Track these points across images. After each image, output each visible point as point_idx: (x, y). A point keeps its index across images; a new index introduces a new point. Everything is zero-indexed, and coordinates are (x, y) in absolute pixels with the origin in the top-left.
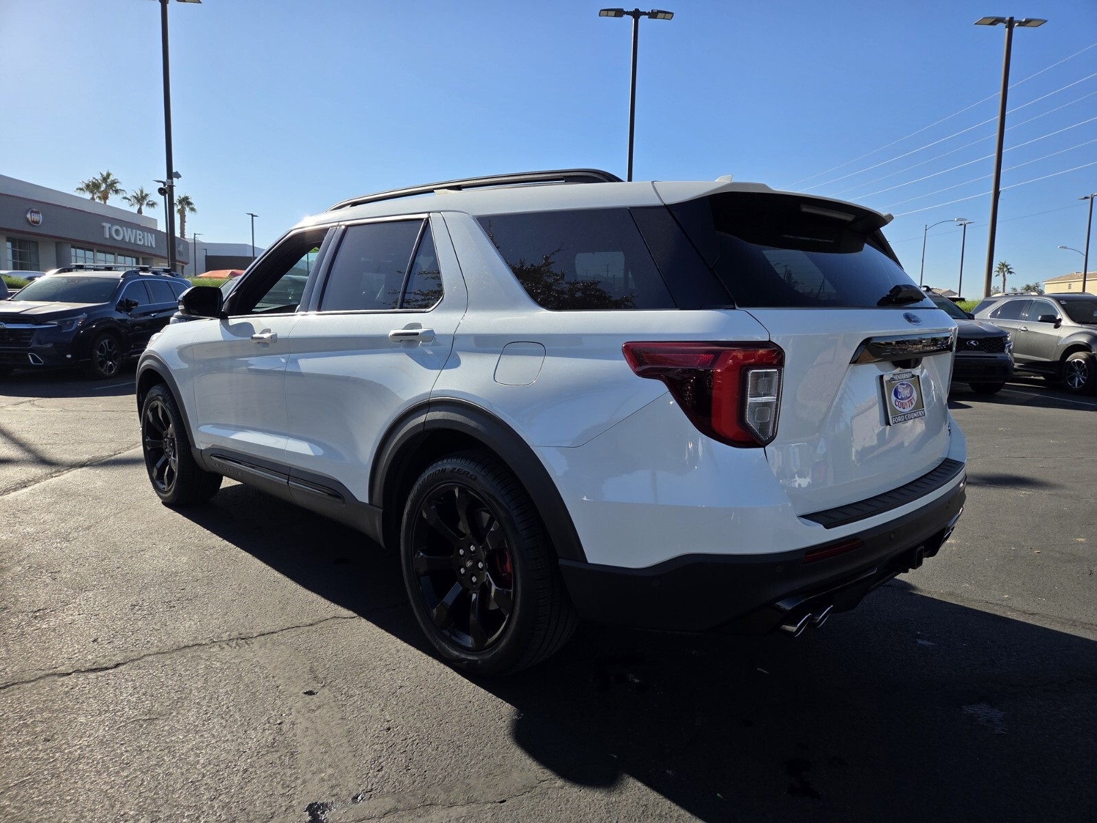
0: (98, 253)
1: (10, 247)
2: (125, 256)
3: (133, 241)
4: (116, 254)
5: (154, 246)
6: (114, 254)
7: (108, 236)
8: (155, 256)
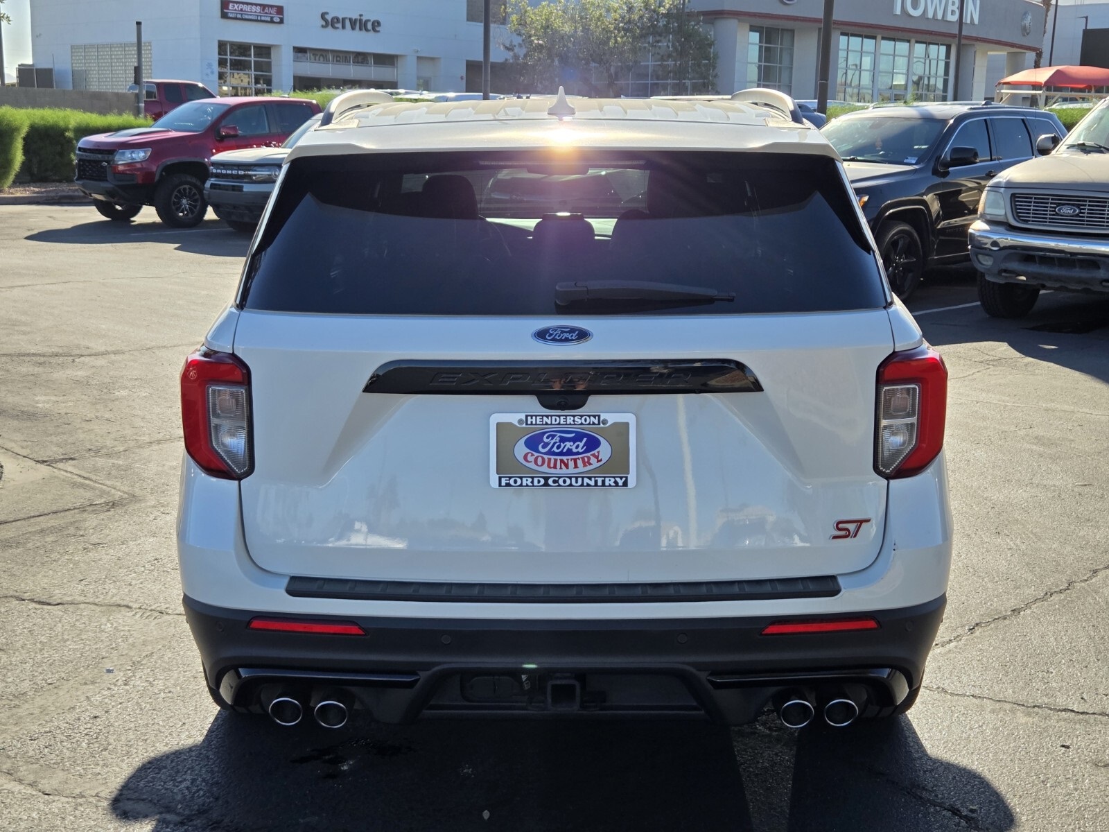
0: (883, 42)
1: (757, 40)
2: (928, 43)
3: (940, 17)
4: (913, 41)
5: (976, 21)
6: (909, 41)
7: (898, 11)
8: (977, 39)
